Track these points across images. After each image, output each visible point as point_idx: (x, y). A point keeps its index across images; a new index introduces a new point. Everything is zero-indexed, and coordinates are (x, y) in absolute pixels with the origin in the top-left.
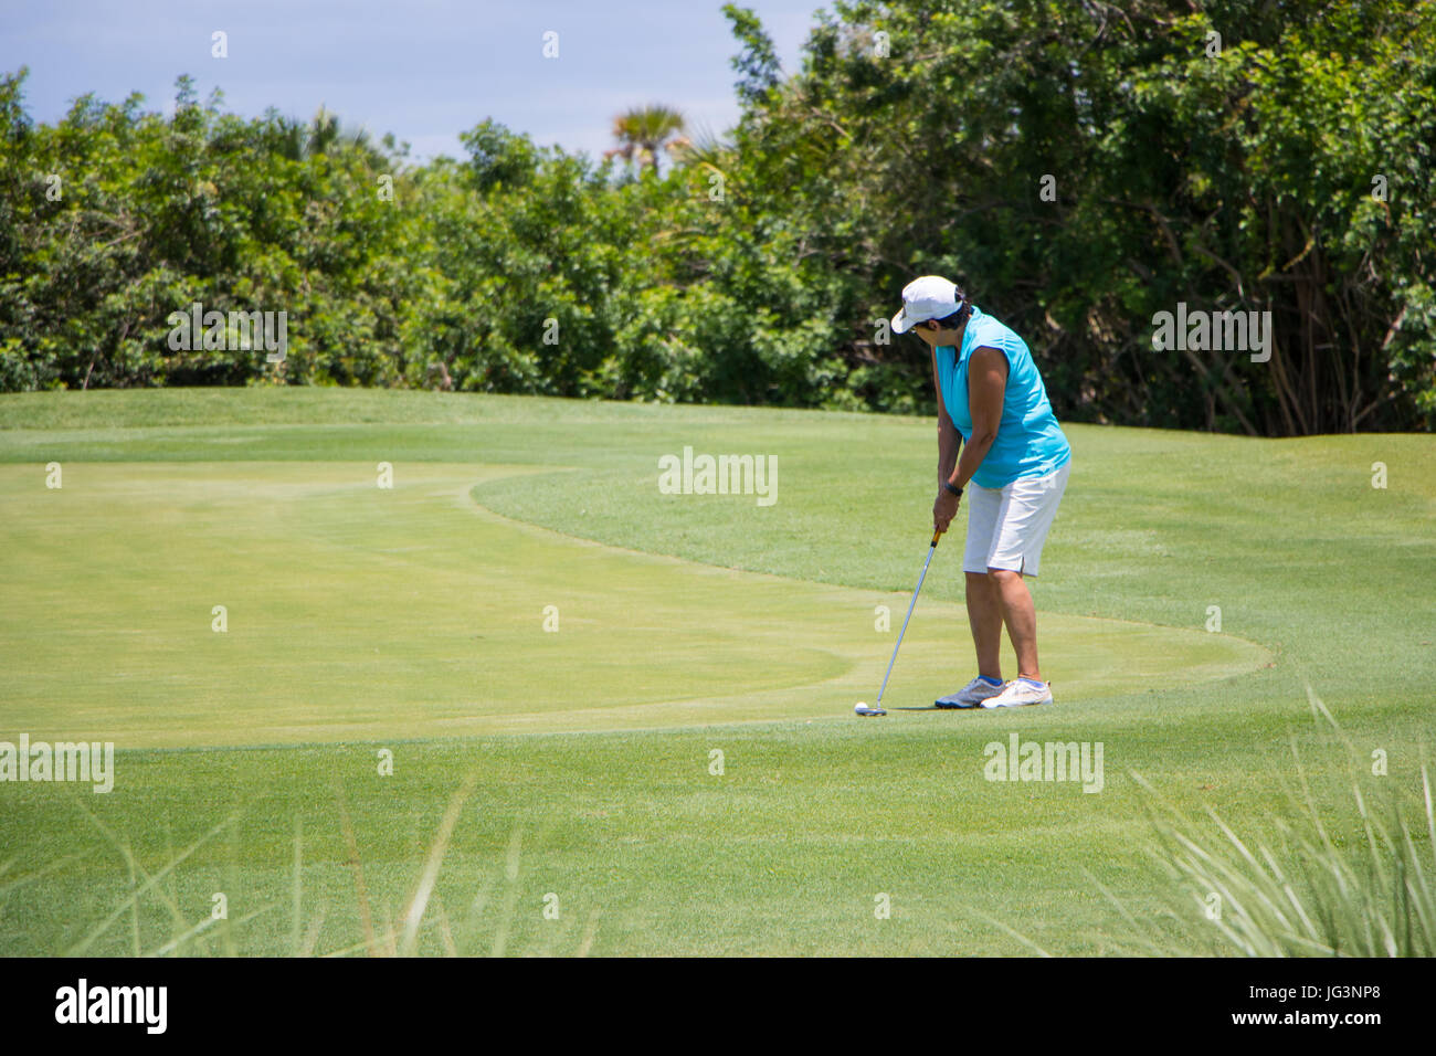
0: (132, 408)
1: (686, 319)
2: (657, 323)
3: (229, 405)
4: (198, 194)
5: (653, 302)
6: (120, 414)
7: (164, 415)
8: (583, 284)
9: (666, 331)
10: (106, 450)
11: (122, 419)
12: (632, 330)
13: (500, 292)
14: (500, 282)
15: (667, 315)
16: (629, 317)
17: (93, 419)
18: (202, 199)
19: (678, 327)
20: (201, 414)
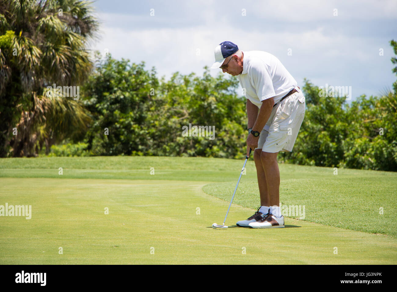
0: (134, 162)
1: (371, 149)
2: (360, 150)
3: (171, 163)
4: (209, 101)
5: (358, 143)
6: (129, 165)
7: (145, 165)
8: (334, 135)
9: (363, 153)
10: (107, 175)
11: (129, 166)
12: (351, 152)
13: (305, 137)
14: (306, 134)
15: (364, 147)
16: (350, 148)
17: (118, 166)
18: (211, 103)
19: (368, 152)
20: (159, 165)
